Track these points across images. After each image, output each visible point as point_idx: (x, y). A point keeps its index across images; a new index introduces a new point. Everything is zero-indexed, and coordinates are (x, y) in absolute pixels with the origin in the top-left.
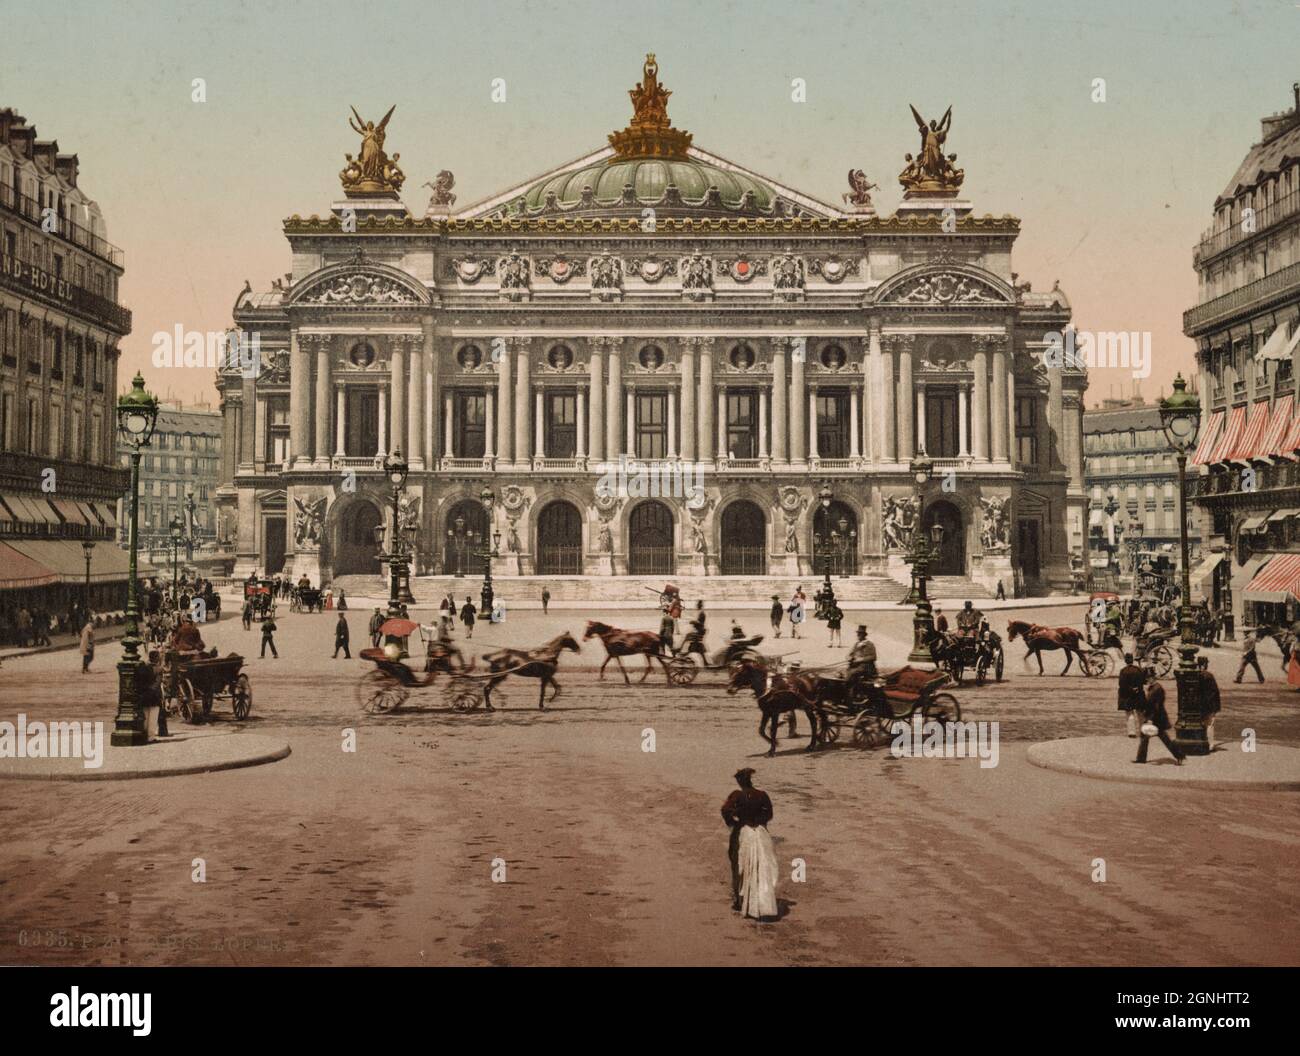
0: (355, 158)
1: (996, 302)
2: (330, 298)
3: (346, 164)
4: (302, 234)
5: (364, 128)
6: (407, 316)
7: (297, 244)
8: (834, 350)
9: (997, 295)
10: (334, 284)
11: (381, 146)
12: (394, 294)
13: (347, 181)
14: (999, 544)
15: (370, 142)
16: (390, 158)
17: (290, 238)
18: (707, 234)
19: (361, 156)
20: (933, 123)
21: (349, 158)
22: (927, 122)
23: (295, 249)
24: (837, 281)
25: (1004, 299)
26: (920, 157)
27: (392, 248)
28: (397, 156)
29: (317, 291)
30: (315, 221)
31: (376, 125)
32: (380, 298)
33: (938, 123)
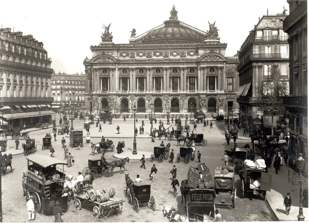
0: (104, 34)
1: (222, 60)
2: (98, 61)
3: (102, 35)
4: (93, 49)
5: (106, 28)
6: (112, 64)
7: (93, 50)
8: (192, 69)
9: (222, 58)
10: (99, 58)
11: (108, 31)
12: (110, 60)
13: (102, 38)
14: (222, 107)
15: (106, 31)
16: (110, 33)
17: (91, 50)
18: (168, 47)
19: (105, 33)
20: (212, 24)
21: (103, 33)
22: (211, 24)
23: (92, 52)
24: (192, 56)
25: (223, 59)
26: (209, 31)
27: (110, 51)
28: (111, 33)
29: (96, 60)
30: (96, 46)
31: (107, 27)
32: (107, 61)
33: (213, 24)
